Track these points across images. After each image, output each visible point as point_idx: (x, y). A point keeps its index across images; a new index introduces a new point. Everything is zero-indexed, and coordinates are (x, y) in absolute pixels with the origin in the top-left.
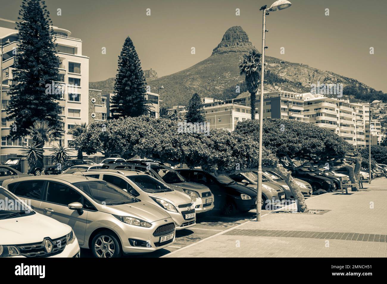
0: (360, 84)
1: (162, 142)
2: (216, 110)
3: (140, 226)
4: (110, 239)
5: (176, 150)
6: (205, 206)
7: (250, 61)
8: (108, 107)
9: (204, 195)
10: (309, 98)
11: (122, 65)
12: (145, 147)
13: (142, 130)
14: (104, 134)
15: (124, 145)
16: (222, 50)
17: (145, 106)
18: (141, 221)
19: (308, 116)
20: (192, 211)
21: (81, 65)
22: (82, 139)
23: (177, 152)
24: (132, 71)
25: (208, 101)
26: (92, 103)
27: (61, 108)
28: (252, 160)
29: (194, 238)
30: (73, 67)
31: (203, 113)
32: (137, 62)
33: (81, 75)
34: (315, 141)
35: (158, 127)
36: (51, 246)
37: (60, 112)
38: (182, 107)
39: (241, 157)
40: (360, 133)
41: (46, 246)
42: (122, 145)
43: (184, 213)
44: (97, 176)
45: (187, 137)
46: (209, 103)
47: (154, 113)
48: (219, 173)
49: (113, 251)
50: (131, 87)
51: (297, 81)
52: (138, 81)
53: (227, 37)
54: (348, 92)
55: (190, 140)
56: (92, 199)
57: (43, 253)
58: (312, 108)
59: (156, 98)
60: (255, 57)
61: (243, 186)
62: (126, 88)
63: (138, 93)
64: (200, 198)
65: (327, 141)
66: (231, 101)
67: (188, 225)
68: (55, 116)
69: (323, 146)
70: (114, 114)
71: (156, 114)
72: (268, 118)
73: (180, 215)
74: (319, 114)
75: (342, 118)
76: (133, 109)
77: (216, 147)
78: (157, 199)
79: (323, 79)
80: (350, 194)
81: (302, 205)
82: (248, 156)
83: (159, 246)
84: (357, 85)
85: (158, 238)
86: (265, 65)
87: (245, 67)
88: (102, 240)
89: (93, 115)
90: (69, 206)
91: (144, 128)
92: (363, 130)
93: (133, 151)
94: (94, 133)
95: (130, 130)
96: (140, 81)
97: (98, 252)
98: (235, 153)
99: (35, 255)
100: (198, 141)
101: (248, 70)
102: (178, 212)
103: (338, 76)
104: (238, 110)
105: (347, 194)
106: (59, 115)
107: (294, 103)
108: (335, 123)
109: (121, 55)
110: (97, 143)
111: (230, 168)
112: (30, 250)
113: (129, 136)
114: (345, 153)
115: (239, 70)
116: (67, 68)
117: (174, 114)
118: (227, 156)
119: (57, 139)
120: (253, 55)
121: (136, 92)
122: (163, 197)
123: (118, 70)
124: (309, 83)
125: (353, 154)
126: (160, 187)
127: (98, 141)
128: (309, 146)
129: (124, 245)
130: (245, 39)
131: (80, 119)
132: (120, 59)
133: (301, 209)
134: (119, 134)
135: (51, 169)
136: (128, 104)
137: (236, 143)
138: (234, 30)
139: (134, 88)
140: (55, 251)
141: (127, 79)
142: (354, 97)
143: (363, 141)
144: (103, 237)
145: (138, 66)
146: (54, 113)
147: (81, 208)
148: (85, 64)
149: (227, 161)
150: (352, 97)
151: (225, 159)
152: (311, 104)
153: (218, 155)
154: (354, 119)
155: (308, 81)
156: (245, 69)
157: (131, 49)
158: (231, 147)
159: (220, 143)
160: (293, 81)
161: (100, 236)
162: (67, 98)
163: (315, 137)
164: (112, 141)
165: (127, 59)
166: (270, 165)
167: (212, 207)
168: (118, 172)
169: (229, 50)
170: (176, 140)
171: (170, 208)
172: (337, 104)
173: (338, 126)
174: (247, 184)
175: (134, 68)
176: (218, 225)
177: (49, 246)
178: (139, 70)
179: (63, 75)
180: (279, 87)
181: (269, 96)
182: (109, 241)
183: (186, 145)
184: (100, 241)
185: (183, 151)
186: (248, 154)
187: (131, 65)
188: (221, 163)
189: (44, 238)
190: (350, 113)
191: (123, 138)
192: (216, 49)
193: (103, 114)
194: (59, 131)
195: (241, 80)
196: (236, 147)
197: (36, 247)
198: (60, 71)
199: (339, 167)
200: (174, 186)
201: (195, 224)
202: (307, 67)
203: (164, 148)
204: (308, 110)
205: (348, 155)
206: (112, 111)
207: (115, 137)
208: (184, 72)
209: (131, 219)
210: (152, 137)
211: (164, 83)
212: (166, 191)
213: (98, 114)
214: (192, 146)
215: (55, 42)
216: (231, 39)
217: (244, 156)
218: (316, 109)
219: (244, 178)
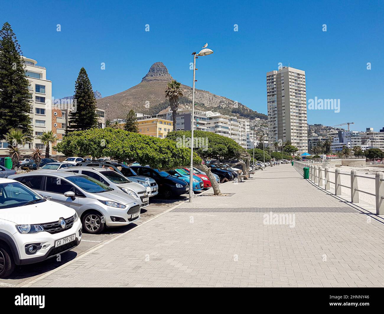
0: (243, 106)
1: (123, 147)
2: (145, 122)
3: (118, 207)
4: (97, 217)
5: (132, 153)
6: (153, 192)
7: (172, 88)
8: (66, 119)
9: (152, 185)
10: (210, 115)
11: (78, 88)
12: (111, 151)
13: (108, 138)
14: (81, 141)
15: (96, 149)
16: (149, 79)
17: (96, 119)
18: (118, 204)
19: (210, 128)
20: (147, 196)
21: (46, 87)
22: (63, 144)
23: (134, 155)
24: (86, 93)
25: (139, 115)
26: (54, 116)
27: (31, 119)
28: (185, 160)
29: (149, 215)
30: (38, 88)
31: (137, 124)
32: (89, 86)
33: (45, 95)
34: (222, 146)
35: (119, 136)
36: (65, 224)
37: (30, 123)
38: (120, 119)
39: (178, 158)
40: (244, 140)
41: (62, 224)
42: (94, 149)
43: (142, 198)
44: (77, 172)
45: (140, 143)
46: (140, 117)
47: (101, 124)
48: (161, 169)
49: (99, 225)
50: (85, 104)
51: (201, 103)
52: (90, 100)
53: (152, 70)
54: (236, 111)
55: (142, 146)
56: (82, 189)
57: (60, 229)
58: (212, 122)
59: (103, 113)
60: (176, 85)
61: (175, 178)
62: (81, 105)
63: (90, 109)
64: (149, 187)
65: (229, 146)
66: (156, 116)
67: (144, 206)
68: (26, 125)
69: (227, 149)
70: (71, 124)
71: (103, 125)
72: (182, 128)
73: (139, 199)
74: (217, 127)
75: (232, 129)
76: (87, 121)
77: (161, 151)
78: (122, 188)
79: (219, 102)
80: (244, 182)
81: (217, 191)
82: (183, 157)
83: (131, 221)
84: (241, 107)
85: (130, 215)
86: (195, 93)
87: (169, 92)
88: (90, 218)
89: (55, 125)
90: (65, 194)
91: (109, 137)
92: (245, 138)
93: (102, 153)
94: (72, 140)
95: (100, 138)
96: (92, 100)
97: (87, 226)
98: (174, 155)
99: (54, 230)
100: (147, 147)
101: (171, 94)
102: (137, 197)
103: (229, 100)
104: (161, 123)
105: (241, 182)
106: (29, 124)
107: (200, 118)
108: (228, 133)
109: (78, 81)
110: (75, 148)
111: (170, 166)
112: (51, 227)
113: (99, 143)
114: (240, 154)
115: (165, 94)
116: (34, 89)
117: (115, 125)
118: (169, 158)
119: (28, 143)
120: (175, 84)
121: (88, 108)
122: (126, 187)
123: (75, 92)
124: (210, 104)
125: (245, 155)
126: (121, 179)
127: (76, 146)
128: (217, 149)
129: (107, 221)
130: (165, 71)
131: (45, 128)
132: (76, 83)
133: (216, 193)
134: (92, 141)
135: (26, 165)
136: (82, 117)
137: (174, 148)
138: (157, 64)
139: (87, 105)
140: (67, 227)
141: (82, 99)
142: (239, 115)
143: (245, 145)
144: (91, 216)
145: (90, 89)
146: (25, 123)
147: (74, 195)
148: (49, 86)
149: (168, 161)
150: (238, 115)
151: (167, 160)
152: (212, 119)
153: (162, 156)
154: (240, 130)
155: (209, 103)
156: (169, 94)
157: (84, 76)
158: (171, 151)
159: (163, 148)
160: (199, 102)
161: (89, 215)
162: (34, 111)
163: (221, 143)
164: (86, 146)
165: (81, 84)
166: (197, 163)
167: (157, 193)
168: (93, 169)
169: (154, 79)
170: (132, 146)
171: (132, 194)
172: (229, 120)
173: (229, 135)
174: (178, 177)
175: (87, 90)
176: (162, 205)
177: (63, 223)
178: (91, 92)
179: (31, 94)
180: (189, 106)
181: (183, 113)
182: (96, 218)
183: (139, 150)
184: (89, 219)
185: (137, 154)
186: (182, 155)
187: (85, 88)
188: (164, 162)
189: (60, 218)
190: (238, 126)
191: (95, 144)
192: (144, 78)
193: (63, 124)
194: (30, 137)
195: (162, 101)
196: (174, 151)
197: (55, 225)
198: (29, 91)
199: (236, 164)
200: (131, 178)
201: (149, 205)
202: (208, 92)
203: (124, 151)
204: (210, 124)
205: (242, 156)
206: (70, 122)
207: (89, 143)
208: (121, 94)
209: (110, 202)
210: (115, 144)
211: (106, 101)
212: (127, 182)
213: (59, 124)
214: (144, 150)
215: (25, 69)
216: (156, 71)
217: (180, 157)
218: (215, 123)
219: (176, 173)
